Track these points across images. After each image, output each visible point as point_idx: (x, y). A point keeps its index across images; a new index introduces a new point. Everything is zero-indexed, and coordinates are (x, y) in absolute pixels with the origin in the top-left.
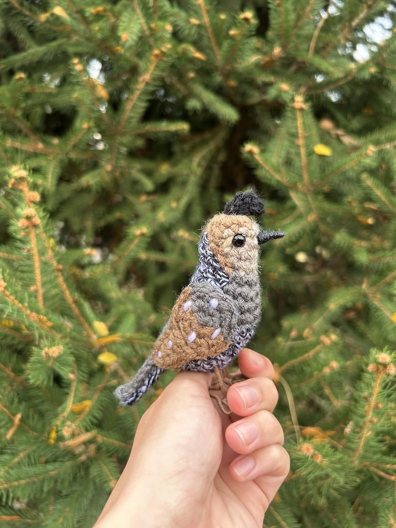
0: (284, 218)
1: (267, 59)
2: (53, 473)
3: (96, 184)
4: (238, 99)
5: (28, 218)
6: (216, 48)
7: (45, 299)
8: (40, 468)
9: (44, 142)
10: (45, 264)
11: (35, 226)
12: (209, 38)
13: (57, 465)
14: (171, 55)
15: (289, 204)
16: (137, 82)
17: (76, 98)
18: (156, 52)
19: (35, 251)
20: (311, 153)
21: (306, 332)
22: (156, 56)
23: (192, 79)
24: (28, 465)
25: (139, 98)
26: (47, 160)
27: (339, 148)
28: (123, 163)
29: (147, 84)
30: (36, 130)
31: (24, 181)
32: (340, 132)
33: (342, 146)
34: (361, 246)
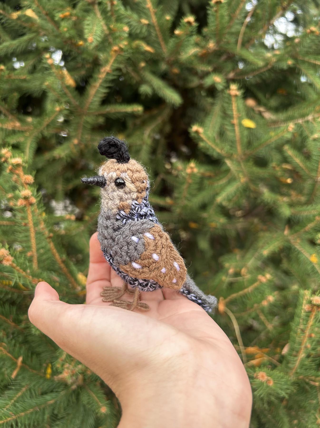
0: (220, 179)
1: (204, 51)
2: (52, 402)
3: (66, 156)
4: (180, 83)
5: (26, 198)
6: (162, 43)
7: (39, 262)
8: (41, 400)
9: (20, 120)
10: (38, 233)
11: (31, 204)
12: (157, 35)
13: (53, 395)
14: (127, 51)
15: (224, 168)
16: (99, 72)
17: (48, 85)
18: (116, 48)
19: (31, 225)
20: (240, 125)
21: (244, 271)
22: (116, 51)
23: (143, 68)
24: (30, 398)
25: (101, 85)
26: (25, 137)
27: (261, 122)
28: (87, 137)
29: (108, 74)
30: (11, 111)
31: (20, 167)
32: (262, 109)
33: (264, 120)
34: (283, 201)
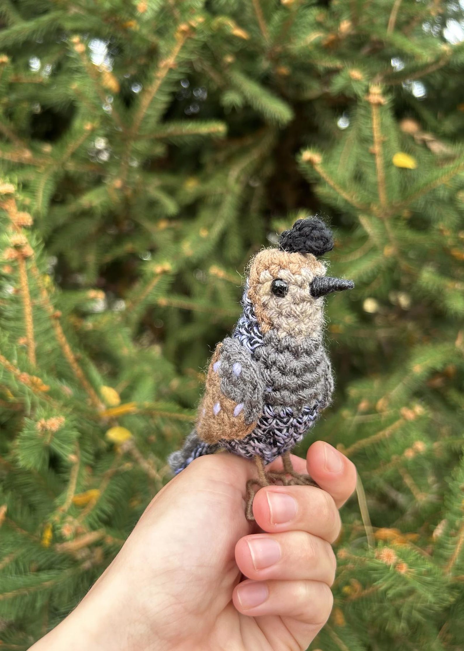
0: (351, 251)
1: (331, 37)
2: (48, 584)
3: (102, 205)
4: (290, 92)
5: (17, 247)
6: (262, 23)
7: (39, 355)
8: (30, 578)
9: (32, 149)
10: (38, 309)
11: (26, 258)
12: (254, 10)
13: (53, 573)
14: (203, 32)
15: (358, 233)
16: (157, 68)
17: (76, 90)
18: (183, 27)
19: (25, 292)
20: (389, 164)
21: (381, 404)
22: (184, 32)
23: (230, 65)
24: (16, 573)
25: (160, 90)
26: (37, 172)
27: (426, 158)
28: (137, 177)
29: (171, 70)
30: (20, 134)
31: (11, 199)
32: (427, 137)
33: (430, 155)
34: (455, 290)
